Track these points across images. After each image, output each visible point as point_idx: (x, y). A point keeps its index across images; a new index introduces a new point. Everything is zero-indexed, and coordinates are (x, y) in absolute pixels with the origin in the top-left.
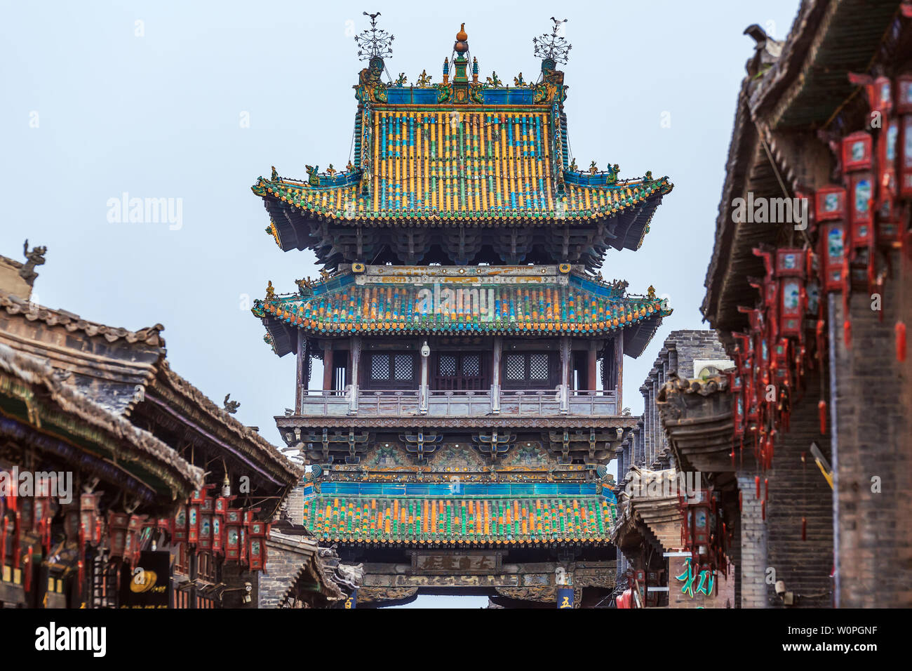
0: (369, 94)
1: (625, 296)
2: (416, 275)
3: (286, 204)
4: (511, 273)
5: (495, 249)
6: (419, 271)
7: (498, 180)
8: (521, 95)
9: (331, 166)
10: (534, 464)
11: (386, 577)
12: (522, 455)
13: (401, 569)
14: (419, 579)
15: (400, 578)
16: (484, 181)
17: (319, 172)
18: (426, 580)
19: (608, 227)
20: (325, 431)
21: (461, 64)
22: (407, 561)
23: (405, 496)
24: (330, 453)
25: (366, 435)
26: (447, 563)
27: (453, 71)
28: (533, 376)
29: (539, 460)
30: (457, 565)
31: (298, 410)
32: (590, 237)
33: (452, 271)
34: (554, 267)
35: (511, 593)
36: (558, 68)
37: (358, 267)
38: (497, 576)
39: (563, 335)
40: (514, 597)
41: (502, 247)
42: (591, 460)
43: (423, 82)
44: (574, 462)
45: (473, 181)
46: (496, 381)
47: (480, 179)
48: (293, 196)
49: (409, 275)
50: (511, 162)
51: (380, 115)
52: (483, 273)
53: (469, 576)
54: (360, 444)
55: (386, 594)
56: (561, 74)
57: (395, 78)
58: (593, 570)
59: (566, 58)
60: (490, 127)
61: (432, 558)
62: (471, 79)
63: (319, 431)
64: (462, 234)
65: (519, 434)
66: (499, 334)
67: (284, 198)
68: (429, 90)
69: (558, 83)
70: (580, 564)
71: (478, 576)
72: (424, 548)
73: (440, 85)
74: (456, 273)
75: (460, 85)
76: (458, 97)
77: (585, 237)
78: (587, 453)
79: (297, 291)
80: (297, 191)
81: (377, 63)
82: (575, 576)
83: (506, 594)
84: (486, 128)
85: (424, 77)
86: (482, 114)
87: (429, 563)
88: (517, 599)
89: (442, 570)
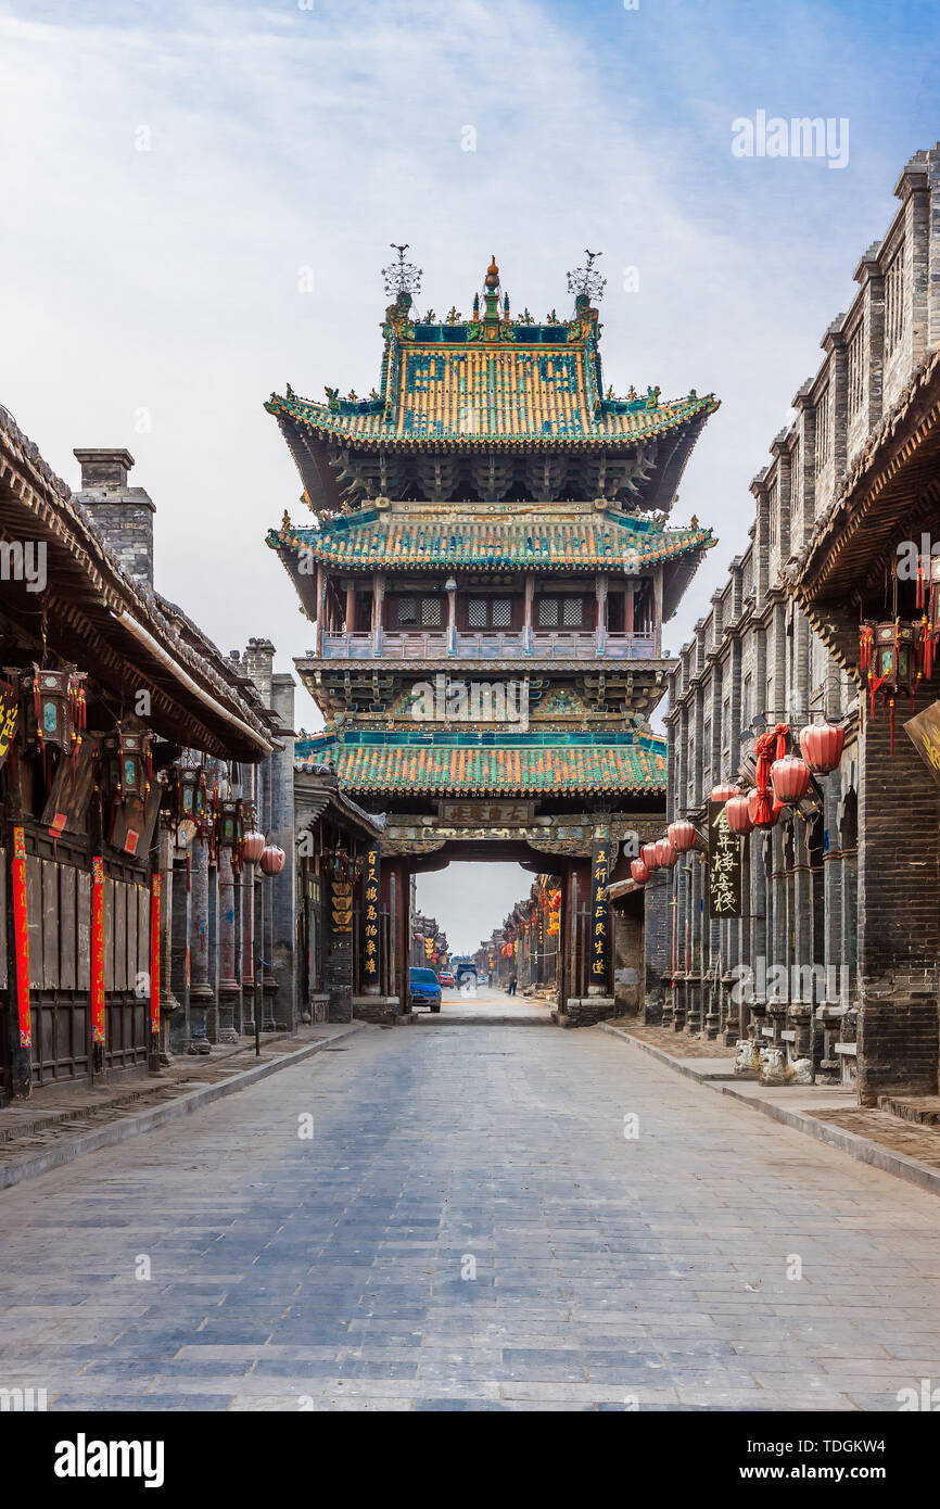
0: (393, 331)
1: (665, 530)
2: (444, 513)
3: (303, 425)
4: (544, 511)
5: (527, 484)
6: (447, 509)
7: (530, 411)
8: (554, 334)
9: (353, 392)
10: (568, 713)
11: (413, 829)
12: (555, 704)
13: (428, 821)
14: (447, 831)
15: (427, 831)
16: (515, 413)
17: (339, 396)
18: (454, 832)
19: (647, 459)
20: (347, 674)
21: (492, 300)
22: (433, 812)
23: (432, 745)
24: (354, 700)
25: (390, 680)
26: (477, 816)
27: (483, 309)
28: (566, 623)
29: (572, 709)
30: (486, 816)
31: (319, 653)
32: (628, 469)
33: (482, 508)
34: (588, 504)
35: (544, 847)
36: (592, 305)
37: (382, 502)
38: (529, 828)
39: (600, 569)
40: (547, 851)
41: (534, 482)
42: (628, 708)
43: (453, 319)
44: (610, 711)
45: (504, 412)
46: (528, 621)
47: (511, 411)
48: (309, 417)
49: (436, 513)
50: (544, 396)
51: (408, 354)
52: (513, 511)
53: (500, 828)
54: (385, 690)
55: (412, 849)
56: (595, 311)
57: (423, 315)
58: (631, 822)
59: (600, 294)
60: (521, 365)
61: (460, 809)
62: (502, 317)
63: (340, 674)
64: (492, 463)
65: (554, 680)
66: (532, 568)
67: (299, 417)
68: (458, 328)
69: (593, 320)
70: (617, 816)
71: (509, 828)
72: (452, 797)
73: (471, 322)
74: (486, 511)
75: (491, 321)
76: (488, 335)
77: (622, 469)
78: (623, 700)
79: (317, 524)
80: (315, 413)
81: (405, 299)
82: (611, 829)
83: (539, 848)
84: (517, 366)
85: (454, 315)
86: (513, 353)
87: (458, 814)
88: (550, 854)
89: (472, 822)
